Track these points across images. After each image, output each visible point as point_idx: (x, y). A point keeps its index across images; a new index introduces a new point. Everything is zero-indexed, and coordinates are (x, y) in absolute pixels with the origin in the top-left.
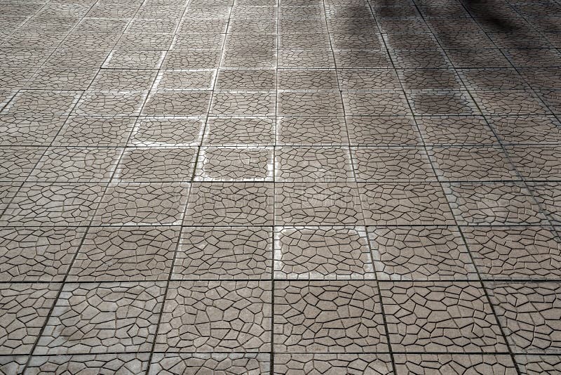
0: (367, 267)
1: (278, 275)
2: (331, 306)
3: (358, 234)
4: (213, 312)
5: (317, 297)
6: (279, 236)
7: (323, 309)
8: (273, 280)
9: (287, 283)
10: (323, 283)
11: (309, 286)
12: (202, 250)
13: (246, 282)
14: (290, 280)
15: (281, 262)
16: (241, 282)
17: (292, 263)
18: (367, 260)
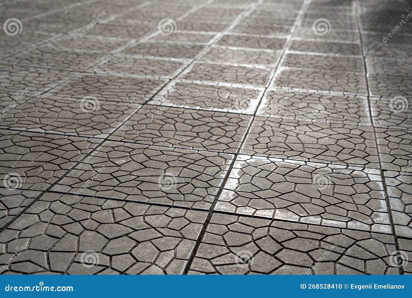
0: (378, 216)
1: (222, 207)
2: (302, 259)
3: (368, 177)
4: (91, 239)
5: (279, 243)
6: (241, 165)
7: (286, 262)
8: (212, 211)
9: (233, 219)
10: (296, 226)
11: (269, 226)
12: (118, 166)
13: (166, 209)
14: (239, 215)
15: (233, 193)
16: (158, 208)
17: (250, 195)
18: (380, 208)
